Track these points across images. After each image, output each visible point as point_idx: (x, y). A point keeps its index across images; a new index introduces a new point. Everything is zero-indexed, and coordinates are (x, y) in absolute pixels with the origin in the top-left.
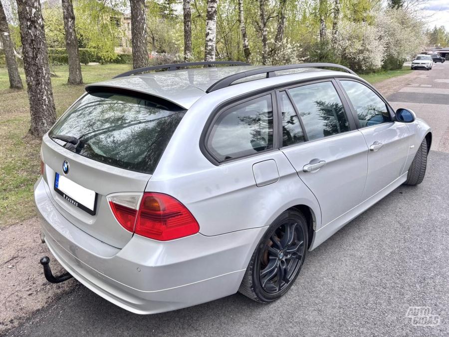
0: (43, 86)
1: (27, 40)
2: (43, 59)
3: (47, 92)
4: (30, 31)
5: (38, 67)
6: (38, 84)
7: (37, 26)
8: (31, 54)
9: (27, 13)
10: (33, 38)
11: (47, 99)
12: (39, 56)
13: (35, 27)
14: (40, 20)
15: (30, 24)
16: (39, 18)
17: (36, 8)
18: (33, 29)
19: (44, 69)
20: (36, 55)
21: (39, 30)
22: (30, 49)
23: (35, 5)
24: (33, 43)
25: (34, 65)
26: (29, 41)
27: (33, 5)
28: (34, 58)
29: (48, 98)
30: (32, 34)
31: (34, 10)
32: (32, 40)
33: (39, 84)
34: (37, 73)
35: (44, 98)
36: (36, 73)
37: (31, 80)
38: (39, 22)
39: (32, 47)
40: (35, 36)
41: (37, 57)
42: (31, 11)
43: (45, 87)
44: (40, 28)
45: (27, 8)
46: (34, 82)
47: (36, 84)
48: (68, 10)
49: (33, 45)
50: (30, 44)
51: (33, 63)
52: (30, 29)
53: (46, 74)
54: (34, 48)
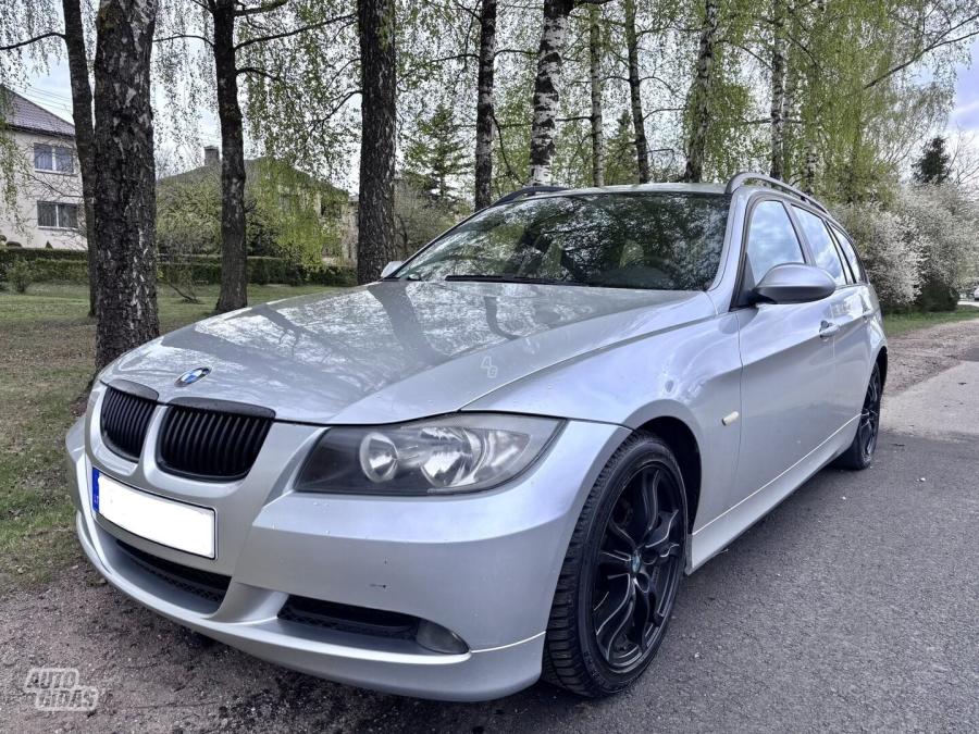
0: (135, 273)
1: (107, 161)
2: (142, 209)
3: (143, 288)
4: (116, 140)
5: (127, 225)
6: (123, 266)
7: (136, 130)
8: (112, 196)
9: (115, 98)
10: (123, 157)
11: (139, 307)
12: (132, 201)
13: (131, 131)
14: (145, 116)
15: (119, 124)
16: (144, 112)
17: (137, 87)
18: (125, 135)
19: (141, 233)
20: (127, 197)
21: (140, 140)
22: (112, 182)
23: (136, 81)
24: (120, 169)
25: (119, 221)
26: (112, 164)
27: (132, 79)
28: (120, 204)
29: (142, 303)
30: (121, 145)
31: (132, 92)
32: (120, 162)
33: (125, 267)
34: (124, 242)
35: (134, 302)
36: (121, 242)
37: (106, 256)
38: (141, 120)
39: (118, 178)
40: (129, 152)
41: (127, 203)
42: (124, 94)
43: (139, 278)
44: (142, 135)
45: (117, 86)
46: (113, 263)
47: (118, 269)
48: (232, 161)
49: (122, 174)
50: (113, 171)
51: (116, 216)
52: (117, 134)
53: (144, 245)
54: (122, 180)
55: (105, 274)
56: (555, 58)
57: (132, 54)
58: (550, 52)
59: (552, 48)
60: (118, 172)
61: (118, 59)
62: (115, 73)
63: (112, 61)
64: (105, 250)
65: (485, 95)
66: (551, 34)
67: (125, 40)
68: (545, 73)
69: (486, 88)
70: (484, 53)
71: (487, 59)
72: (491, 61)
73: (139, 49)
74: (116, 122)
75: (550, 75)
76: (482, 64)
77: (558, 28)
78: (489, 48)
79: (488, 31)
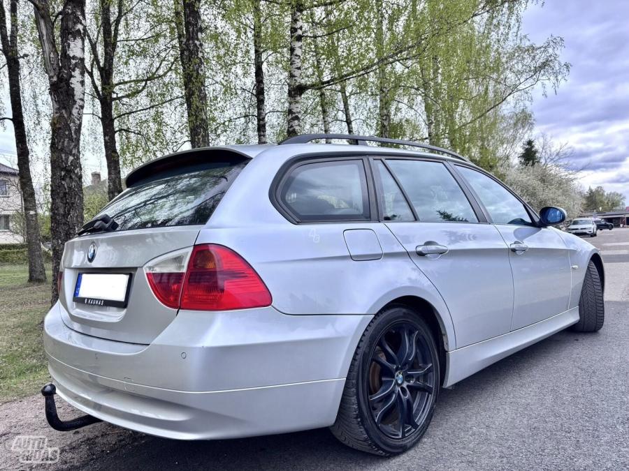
1: (58, 194)
2: (77, 216)
4: (63, 182)
5: (69, 226)
7: (73, 177)
8: (61, 211)
9: (63, 161)
10: (67, 191)
12: (72, 213)
13: (71, 178)
14: (78, 169)
15: (65, 174)
16: (77, 167)
17: (74, 155)
18: (68, 180)
20: (69, 211)
21: (76, 181)
22: (61, 204)
23: (73, 152)
24: (65, 197)
25: (65, 224)
26: (61, 195)
27: (71, 151)
28: (66, 215)
30: (66, 185)
31: (71, 158)
32: (65, 194)
34: (68, 235)
36: (66, 234)
37: (58, 243)
38: (76, 171)
39: (64, 202)
40: (70, 188)
41: (69, 214)
42: (67, 159)
44: (77, 179)
45: (63, 155)
46: (62, 246)
48: (114, 182)
49: (66, 199)
50: (62, 198)
51: (63, 221)
52: (63, 179)
54: (67, 203)
55: (57, 252)
56: (297, 118)
57: (71, 139)
58: (294, 115)
59: (295, 113)
60: (64, 198)
61: (63, 142)
62: (62, 150)
63: (60, 144)
64: (57, 239)
65: (262, 137)
66: (293, 106)
67: (67, 133)
68: (292, 126)
69: (262, 133)
70: (259, 114)
71: (261, 117)
72: (264, 118)
73: (74, 136)
74: (63, 173)
75: (295, 127)
76: (259, 120)
77: (297, 102)
78: (262, 111)
79: (261, 102)
